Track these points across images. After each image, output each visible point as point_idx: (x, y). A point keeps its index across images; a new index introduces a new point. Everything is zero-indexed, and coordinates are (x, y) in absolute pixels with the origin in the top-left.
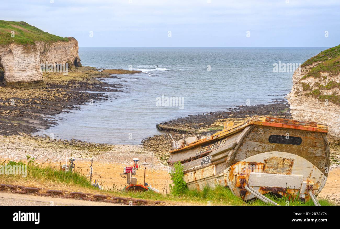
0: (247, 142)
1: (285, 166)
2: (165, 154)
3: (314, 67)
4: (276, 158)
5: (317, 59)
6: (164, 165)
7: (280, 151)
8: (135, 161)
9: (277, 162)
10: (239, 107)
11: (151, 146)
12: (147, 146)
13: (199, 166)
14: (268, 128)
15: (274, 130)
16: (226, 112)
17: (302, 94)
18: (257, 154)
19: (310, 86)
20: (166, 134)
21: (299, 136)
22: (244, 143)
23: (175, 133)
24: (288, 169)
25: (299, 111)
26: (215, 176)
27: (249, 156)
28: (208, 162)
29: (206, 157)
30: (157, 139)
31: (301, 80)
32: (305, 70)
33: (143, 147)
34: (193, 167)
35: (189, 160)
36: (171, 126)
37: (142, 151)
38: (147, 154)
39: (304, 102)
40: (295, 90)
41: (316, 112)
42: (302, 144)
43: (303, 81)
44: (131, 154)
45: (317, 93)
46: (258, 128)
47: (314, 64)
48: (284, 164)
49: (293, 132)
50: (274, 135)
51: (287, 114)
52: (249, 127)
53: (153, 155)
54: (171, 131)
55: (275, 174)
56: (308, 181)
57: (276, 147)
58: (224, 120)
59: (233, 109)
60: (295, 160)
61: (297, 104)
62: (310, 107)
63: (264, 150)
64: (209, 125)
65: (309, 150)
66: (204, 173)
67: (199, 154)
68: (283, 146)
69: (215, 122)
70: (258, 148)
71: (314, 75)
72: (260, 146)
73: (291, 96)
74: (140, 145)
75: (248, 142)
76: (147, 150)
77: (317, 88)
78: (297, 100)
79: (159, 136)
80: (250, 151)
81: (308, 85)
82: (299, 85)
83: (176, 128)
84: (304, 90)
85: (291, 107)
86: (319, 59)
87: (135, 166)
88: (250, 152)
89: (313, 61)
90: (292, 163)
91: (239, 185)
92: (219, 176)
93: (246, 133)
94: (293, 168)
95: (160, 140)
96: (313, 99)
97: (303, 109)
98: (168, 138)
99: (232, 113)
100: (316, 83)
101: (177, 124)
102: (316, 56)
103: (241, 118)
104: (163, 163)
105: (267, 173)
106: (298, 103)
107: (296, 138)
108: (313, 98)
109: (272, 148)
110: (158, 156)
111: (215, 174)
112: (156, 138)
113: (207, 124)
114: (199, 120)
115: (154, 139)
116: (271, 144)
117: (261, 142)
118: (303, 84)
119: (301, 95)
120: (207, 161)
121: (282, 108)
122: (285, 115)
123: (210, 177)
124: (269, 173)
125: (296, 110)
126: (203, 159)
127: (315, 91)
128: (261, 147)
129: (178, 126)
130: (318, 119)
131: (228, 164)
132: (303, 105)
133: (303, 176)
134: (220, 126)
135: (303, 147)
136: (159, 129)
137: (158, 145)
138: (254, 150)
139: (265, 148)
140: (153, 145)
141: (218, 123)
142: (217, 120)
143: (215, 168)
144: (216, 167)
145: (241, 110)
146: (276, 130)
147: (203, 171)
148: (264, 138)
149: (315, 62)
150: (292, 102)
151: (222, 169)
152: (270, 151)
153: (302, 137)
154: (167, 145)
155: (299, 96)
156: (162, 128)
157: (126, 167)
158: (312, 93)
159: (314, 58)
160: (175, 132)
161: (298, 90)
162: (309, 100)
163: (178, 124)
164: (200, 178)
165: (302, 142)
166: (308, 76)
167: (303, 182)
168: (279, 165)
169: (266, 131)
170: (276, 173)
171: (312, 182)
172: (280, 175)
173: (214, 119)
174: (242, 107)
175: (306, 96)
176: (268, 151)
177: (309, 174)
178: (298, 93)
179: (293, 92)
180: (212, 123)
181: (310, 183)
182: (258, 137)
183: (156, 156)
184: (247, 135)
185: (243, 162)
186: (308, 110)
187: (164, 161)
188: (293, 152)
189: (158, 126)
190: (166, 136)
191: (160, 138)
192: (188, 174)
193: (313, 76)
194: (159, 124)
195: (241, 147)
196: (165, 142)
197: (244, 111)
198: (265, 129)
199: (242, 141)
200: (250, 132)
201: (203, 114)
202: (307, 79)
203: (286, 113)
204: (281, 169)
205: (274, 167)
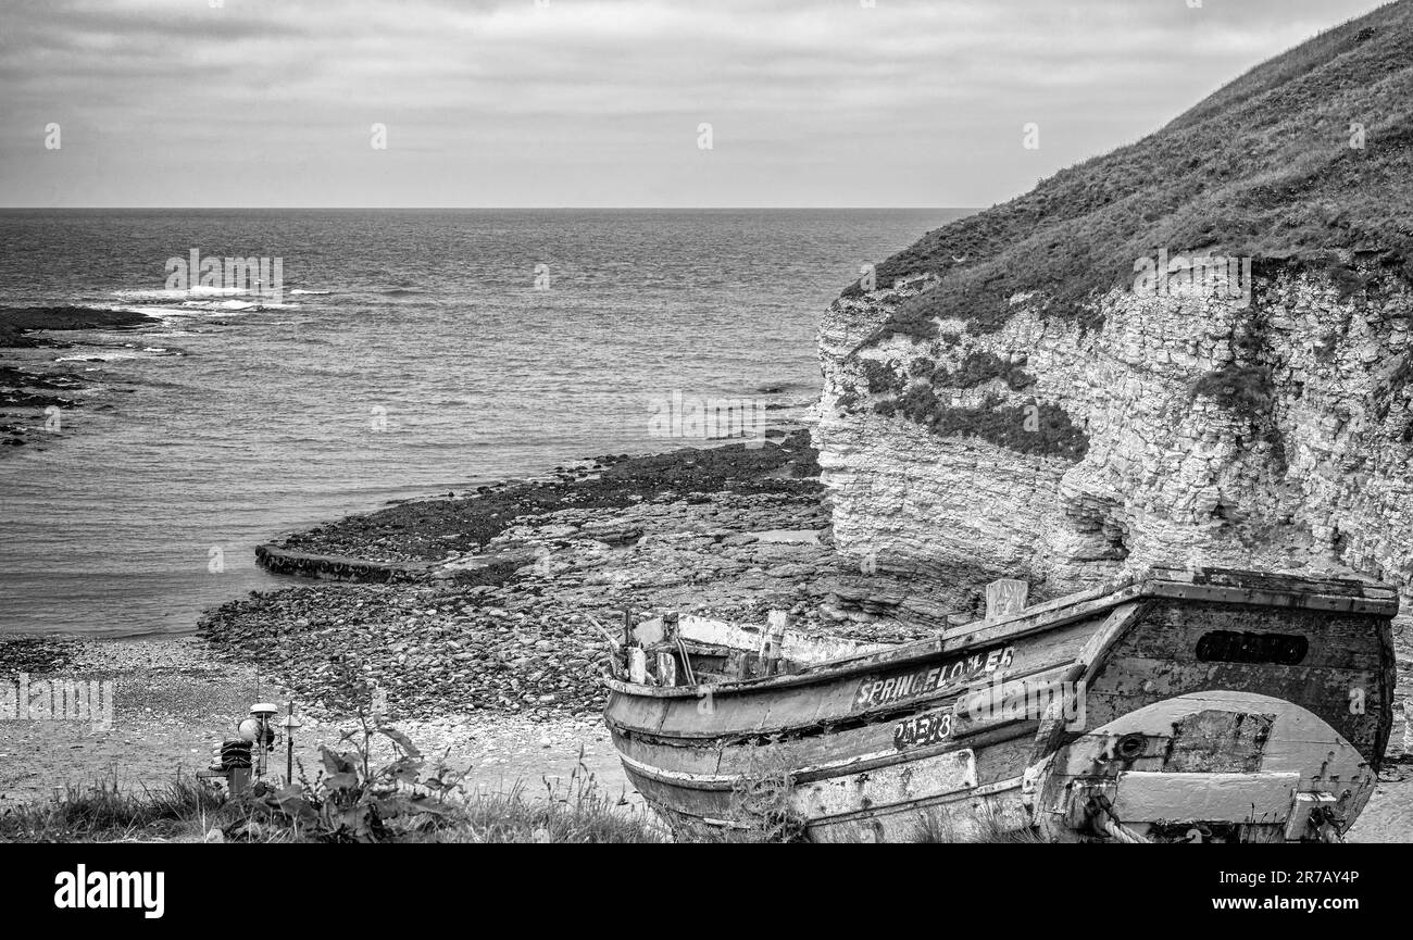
0: (1119, 662)
1: (1241, 742)
2: (311, 671)
3: (901, 295)
4: (1213, 716)
5: (910, 263)
6: (316, 721)
7: (1230, 689)
8: (259, 714)
9: (1215, 729)
10: (598, 459)
11: (245, 643)
12: (225, 640)
13: (883, 754)
14: (1199, 608)
15: (1218, 614)
16: (545, 485)
17: (865, 406)
18: (1150, 703)
19: (895, 374)
20: (300, 586)
21: (1299, 631)
22: (1109, 667)
23: (339, 581)
24: (1251, 751)
25: (855, 476)
26: (975, 792)
27: (1122, 713)
28: (932, 738)
29: (914, 718)
30: (267, 609)
31: (858, 349)
32: (868, 307)
33: (207, 646)
34: (852, 756)
35: (815, 731)
36: (322, 551)
37: (207, 666)
38: (233, 675)
39: (875, 439)
40: (836, 391)
41: (920, 478)
42: (1307, 660)
43: (866, 354)
44: (162, 679)
45: (922, 400)
46: (1165, 609)
47: (899, 284)
48: (1237, 735)
49: (1280, 619)
50: (1216, 633)
51: (792, 486)
52: (1134, 607)
53: (262, 679)
54: (324, 572)
55: (1206, 775)
56: (1315, 792)
57: (1217, 676)
58: (543, 516)
59: (571, 471)
60: (1278, 719)
61: (845, 447)
62: (898, 458)
63: (1176, 689)
64: (484, 541)
65: (1327, 681)
66: (917, 779)
67: (867, 704)
68: (1244, 669)
69: (506, 527)
70: (1157, 681)
71: (909, 327)
72: (1165, 672)
73: (822, 415)
74: (196, 639)
75: (1125, 663)
76: (228, 660)
77: (921, 381)
78: (845, 430)
79: (274, 596)
80: (1127, 694)
81: (889, 369)
82: (852, 368)
83: (343, 560)
84: (874, 389)
85: (825, 460)
86: (917, 263)
87: (264, 738)
88: (1128, 698)
89: (897, 271)
90: (1265, 730)
91: (1080, 823)
92: (996, 790)
93: (1121, 627)
94: (1270, 747)
95: (279, 615)
96: (909, 424)
97: (870, 465)
98: (312, 603)
99: (572, 489)
100: (919, 359)
101: (344, 542)
102: (908, 253)
103: (610, 510)
104: (310, 714)
105: (1178, 771)
106: (849, 441)
107: (1289, 637)
108: (907, 423)
109: (1206, 679)
110: (283, 682)
111: (973, 784)
112: (263, 604)
113: (473, 536)
114: (435, 520)
115: (254, 610)
116: (1203, 666)
117: (1171, 658)
118: (868, 364)
119: (863, 410)
120: (923, 736)
121: (769, 461)
122: (784, 490)
123: (949, 794)
124: (1184, 772)
125: (842, 470)
126: (902, 727)
127: (917, 393)
128: (1168, 678)
129: (351, 550)
130: (930, 506)
131: (1045, 746)
132: (868, 448)
133: (1298, 775)
134: (529, 543)
135: (1308, 669)
136: (267, 564)
137: (275, 635)
138: (1142, 690)
139: (1180, 681)
140: (254, 634)
141: (521, 532)
142: (513, 518)
143: (971, 762)
144: (978, 757)
145: (606, 474)
146: (1224, 614)
147: (909, 773)
148: (1182, 645)
149: (905, 274)
150: (827, 437)
151: (1007, 766)
152: (1196, 691)
153: (1309, 637)
154: (313, 635)
155: (852, 412)
156: (281, 560)
157: (224, 745)
158: (904, 401)
159: (899, 259)
160: (342, 578)
161: (850, 389)
162: (893, 429)
163: (350, 543)
164: (895, 799)
165: (1310, 651)
166: (888, 335)
167: (1299, 797)
168: (1223, 741)
169: (1191, 620)
170: (1208, 771)
171: (1327, 794)
172: (1223, 777)
173: (500, 513)
174: (609, 459)
175: (880, 412)
176: (1188, 690)
177: (1321, 766)
178: (848, 402)
179: (829, 400)
180: (496, 533)
181: (1322, 799)
182: (1159, 642)
183: (273, 682)
184: (1125, 635)
185: (1099, 736)
186: (892, 471)
187: (312, 703)
188: (1272, 689)
189: (262, 555)
190: (302, 594)
191: (281, 604)
192: (819, 783)
193: (907, 333)
194: (268, 542)
195: (1099, 679)
196: (304, 622)
197: (618, 478)
198: (1188, 611)
199: (1106, 657)
200: (1137, 623)
201: (451, 495)
202: (884, 345)
203: (788, 482)
204: (1228, 754)
205: (1202, 749)
